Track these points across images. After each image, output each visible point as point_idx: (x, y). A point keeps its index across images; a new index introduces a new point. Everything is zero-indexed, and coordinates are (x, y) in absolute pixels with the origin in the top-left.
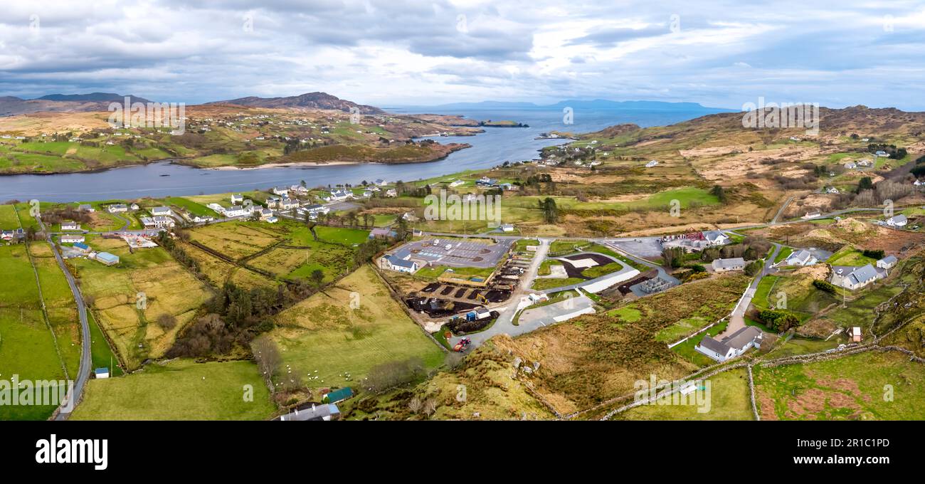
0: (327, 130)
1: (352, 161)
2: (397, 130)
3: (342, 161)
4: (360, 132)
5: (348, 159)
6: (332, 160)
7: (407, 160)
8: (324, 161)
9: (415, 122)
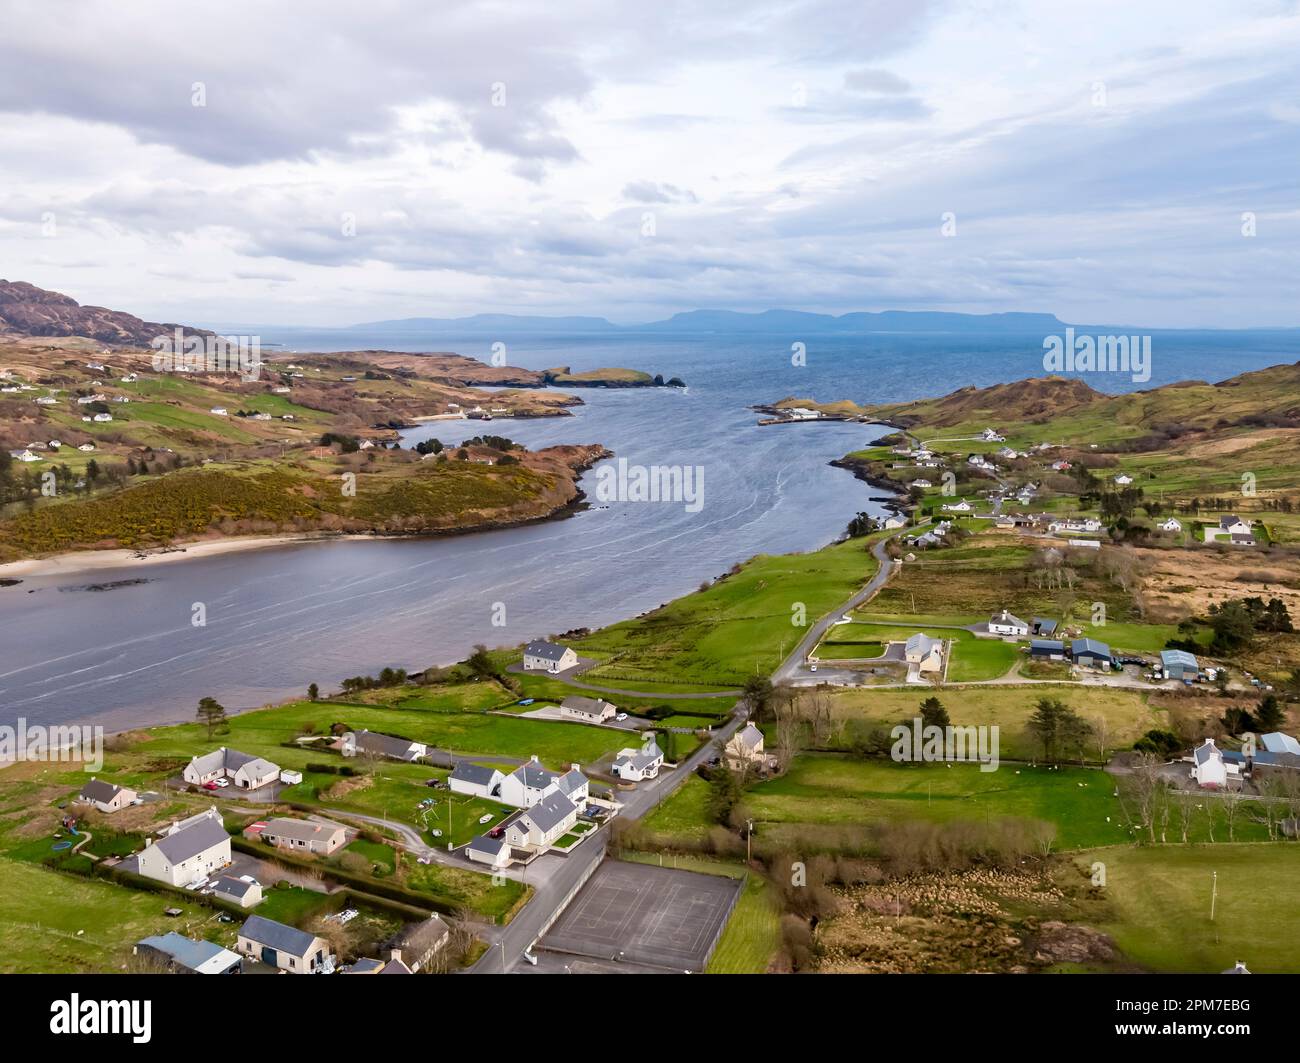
0: (102, 408)
1: (279, 531)
2: (337, 403)
3: (239, 532)
4: (221, 412)
5: (258, 525)
6: (194, 532)
7: (477, 517)
8: (162, 539)
9: (369, 376)
